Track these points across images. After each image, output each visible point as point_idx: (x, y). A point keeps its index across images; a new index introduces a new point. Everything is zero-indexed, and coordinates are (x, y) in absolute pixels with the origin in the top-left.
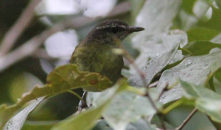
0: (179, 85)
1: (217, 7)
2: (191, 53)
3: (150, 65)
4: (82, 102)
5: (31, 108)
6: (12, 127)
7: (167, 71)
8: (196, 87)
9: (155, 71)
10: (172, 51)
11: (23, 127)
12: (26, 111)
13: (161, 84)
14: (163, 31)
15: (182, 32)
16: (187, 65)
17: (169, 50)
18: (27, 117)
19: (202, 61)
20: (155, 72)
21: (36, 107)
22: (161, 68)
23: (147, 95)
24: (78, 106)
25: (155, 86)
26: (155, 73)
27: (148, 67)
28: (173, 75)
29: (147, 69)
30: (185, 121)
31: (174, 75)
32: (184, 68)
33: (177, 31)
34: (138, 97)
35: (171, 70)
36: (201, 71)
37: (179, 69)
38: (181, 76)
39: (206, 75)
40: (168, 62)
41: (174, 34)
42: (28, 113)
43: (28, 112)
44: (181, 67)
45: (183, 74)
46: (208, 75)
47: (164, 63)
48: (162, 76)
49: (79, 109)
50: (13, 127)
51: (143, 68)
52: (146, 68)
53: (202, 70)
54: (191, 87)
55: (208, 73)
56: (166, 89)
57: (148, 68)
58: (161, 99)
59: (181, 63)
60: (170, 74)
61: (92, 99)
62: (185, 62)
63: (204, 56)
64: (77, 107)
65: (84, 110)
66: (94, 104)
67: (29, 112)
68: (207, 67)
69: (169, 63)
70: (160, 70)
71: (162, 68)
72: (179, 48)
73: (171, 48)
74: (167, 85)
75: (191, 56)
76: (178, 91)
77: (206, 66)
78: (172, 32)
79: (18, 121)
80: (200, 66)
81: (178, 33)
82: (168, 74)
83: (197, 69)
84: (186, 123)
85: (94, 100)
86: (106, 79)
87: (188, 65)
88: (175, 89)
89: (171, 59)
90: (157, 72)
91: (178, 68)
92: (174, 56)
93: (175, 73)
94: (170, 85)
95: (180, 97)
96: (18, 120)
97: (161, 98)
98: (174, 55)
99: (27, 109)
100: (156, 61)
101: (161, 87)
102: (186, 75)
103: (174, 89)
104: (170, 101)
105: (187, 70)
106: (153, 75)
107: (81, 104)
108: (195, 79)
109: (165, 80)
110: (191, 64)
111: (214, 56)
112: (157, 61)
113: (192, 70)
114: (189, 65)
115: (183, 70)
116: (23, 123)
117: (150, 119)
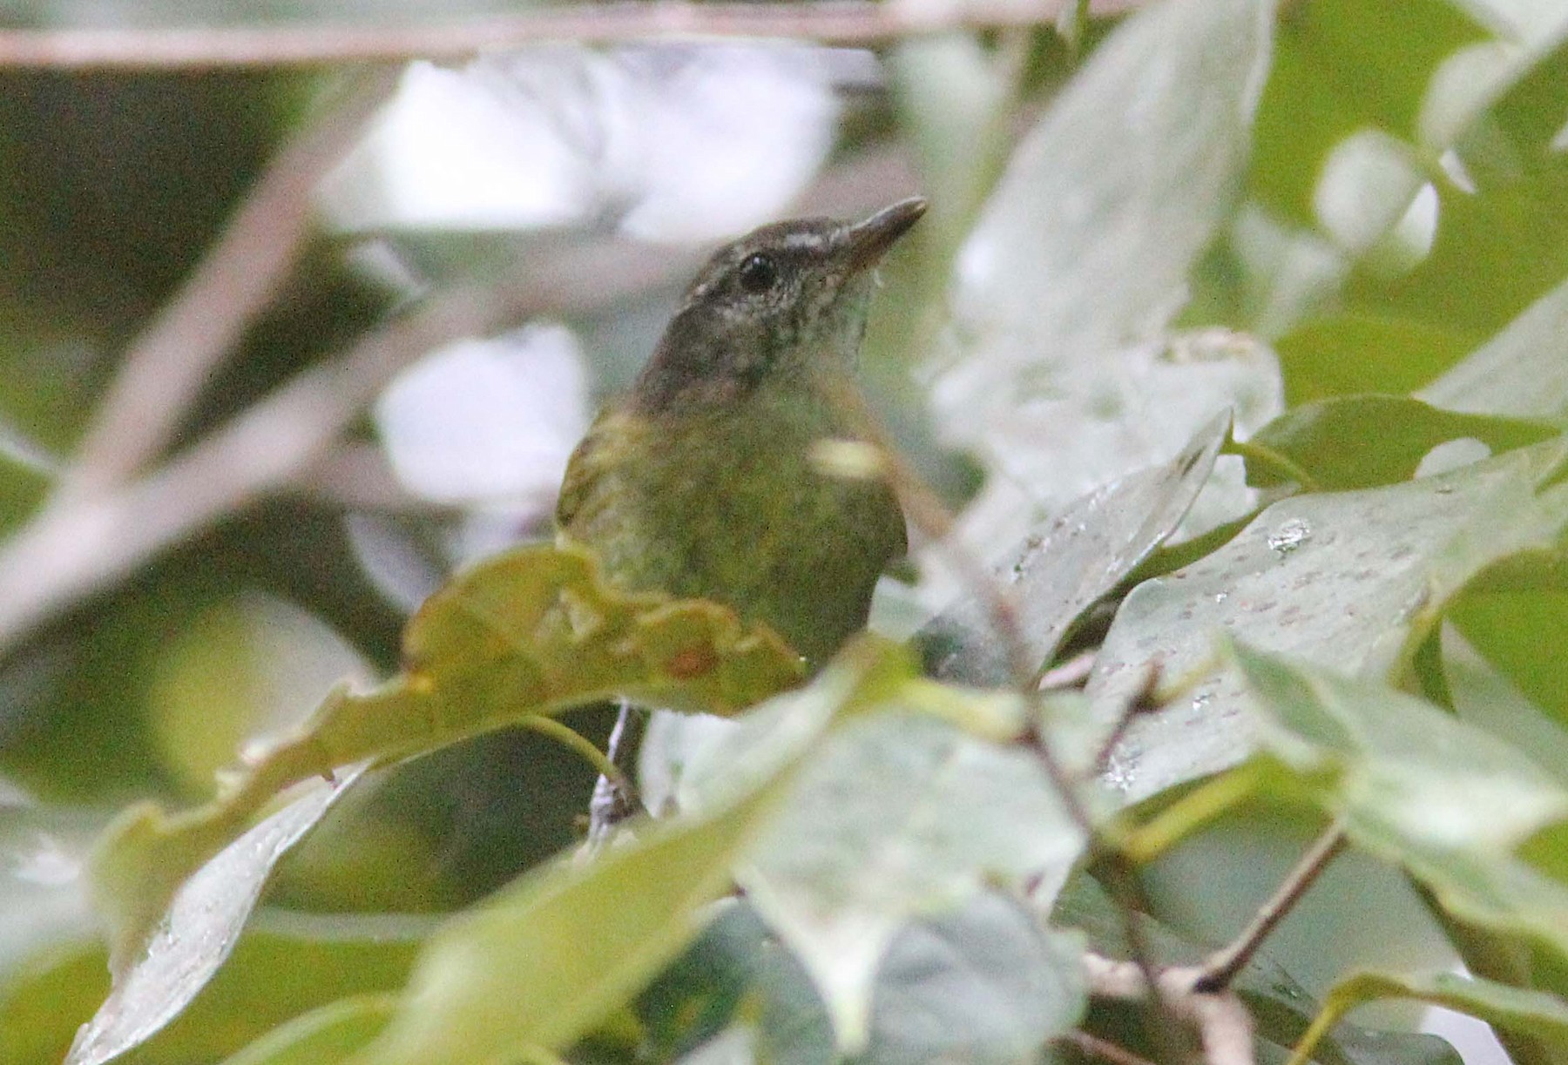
0: (1233, 678)
1: (1465, 185)
2: (1301, 473)
3: (1045, 551)
4: (613, 787)
5: (288, 826)
6: (169, 947)
7: (1152, 589)
8: (1343, 686)
9: (1076, 590)
10: (1181, 461)
11: (238, 949)
12: (260, 846)
13: (1118, 674)
14: (1128, 339)
15: (1246, 343)
16: (1279, 548)
17: (1161, 457)
18: (268, 882)
19: (1372, 522)
20: (1078, 597)
21: (323, 818)
22: (1112, 573)
23: (1030, 739)
24: (587, 813)
25: (1080, 684)
26: (1078, 602)
27: (1028, 562)
28: (1188, 615)
29: (1024, 574)
30: (1267, 911)
31: (1194, 610)
32: (1263, 572)
33: (1216, 338)
34: (970, 753)
35: (1176, 580)
36: (1370, 586)
37: (1226, 577)
38: (1239, 621)
39: (1403, 612)
40: (1160, 537)
41: (1198, 355)
42: (274, 858)
43: (272, 851)
44: (1239, 564)
45: (1254, 610)
46: (1411, 617)
47: (1131, 537)
48: (1119, 617)
49: (597, 831)
50: (175, 949)
51: (998, 570)
52: (1017, 569)
53: (1373, 582)
54: (1305, 688)
55: (1412, 602)
56: (1145, 703)
57: (1029, 570)
58: (1118, 769)
59: (1239, 539)
60: (1173, 609)
61: (676, 770)
62: (1264, 529)
63: (1386, 493)
64: (580, 819)
65: (625, 837)
66: (688, 801)
67: (279, 850)
68: (1404, 565)
69: (1165, 539)
70: (1106, 585)
71: (1119, 570)
72: (1229, 447)
73: (1178, 444)
74: (1153, 679)
75: (1305, 490)
76: (1224, 716)
77: (1397, 556)
78: (1182, 345)
79: (208, 910)
80: (1361, 555)
81: (1221, 355)
82: (1157, 606)
83: (1344, 575)
84: (1271, 923)
85: (689, 773)
86: (765, 642)
87: (1286, 552)
88: (1206, 702)
89: (1178, 516)
90: (1089, 594)
91: (1225, 570)
92: (1199, 491)
93: (1201, 601)
94: (1171, 680)
95: (1237, 756)
96: (210, 904)
97: (1113, 759)
98: (1193, 487)
99: (266, 833)
100: (1082, 527)
101: (1113, 692)
102: (1275, 612)
103: (1196, 706)
104: (1173, 779)
105: (1277, 582)
106: (1060, 616)
107: (609, 800)
108: (1329, 640)
109: (1143, 644)
110: (1307, 541)
111: (1449, 492)
112: (1086, 526)
113: (1308, 582)
114: (1291, 549)
115: (1251, 585)
116: (240, 924)
117: (1045, 898)
